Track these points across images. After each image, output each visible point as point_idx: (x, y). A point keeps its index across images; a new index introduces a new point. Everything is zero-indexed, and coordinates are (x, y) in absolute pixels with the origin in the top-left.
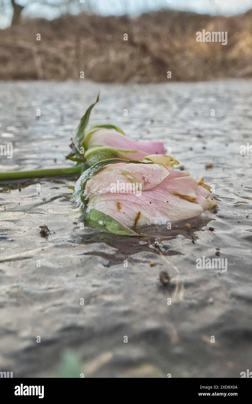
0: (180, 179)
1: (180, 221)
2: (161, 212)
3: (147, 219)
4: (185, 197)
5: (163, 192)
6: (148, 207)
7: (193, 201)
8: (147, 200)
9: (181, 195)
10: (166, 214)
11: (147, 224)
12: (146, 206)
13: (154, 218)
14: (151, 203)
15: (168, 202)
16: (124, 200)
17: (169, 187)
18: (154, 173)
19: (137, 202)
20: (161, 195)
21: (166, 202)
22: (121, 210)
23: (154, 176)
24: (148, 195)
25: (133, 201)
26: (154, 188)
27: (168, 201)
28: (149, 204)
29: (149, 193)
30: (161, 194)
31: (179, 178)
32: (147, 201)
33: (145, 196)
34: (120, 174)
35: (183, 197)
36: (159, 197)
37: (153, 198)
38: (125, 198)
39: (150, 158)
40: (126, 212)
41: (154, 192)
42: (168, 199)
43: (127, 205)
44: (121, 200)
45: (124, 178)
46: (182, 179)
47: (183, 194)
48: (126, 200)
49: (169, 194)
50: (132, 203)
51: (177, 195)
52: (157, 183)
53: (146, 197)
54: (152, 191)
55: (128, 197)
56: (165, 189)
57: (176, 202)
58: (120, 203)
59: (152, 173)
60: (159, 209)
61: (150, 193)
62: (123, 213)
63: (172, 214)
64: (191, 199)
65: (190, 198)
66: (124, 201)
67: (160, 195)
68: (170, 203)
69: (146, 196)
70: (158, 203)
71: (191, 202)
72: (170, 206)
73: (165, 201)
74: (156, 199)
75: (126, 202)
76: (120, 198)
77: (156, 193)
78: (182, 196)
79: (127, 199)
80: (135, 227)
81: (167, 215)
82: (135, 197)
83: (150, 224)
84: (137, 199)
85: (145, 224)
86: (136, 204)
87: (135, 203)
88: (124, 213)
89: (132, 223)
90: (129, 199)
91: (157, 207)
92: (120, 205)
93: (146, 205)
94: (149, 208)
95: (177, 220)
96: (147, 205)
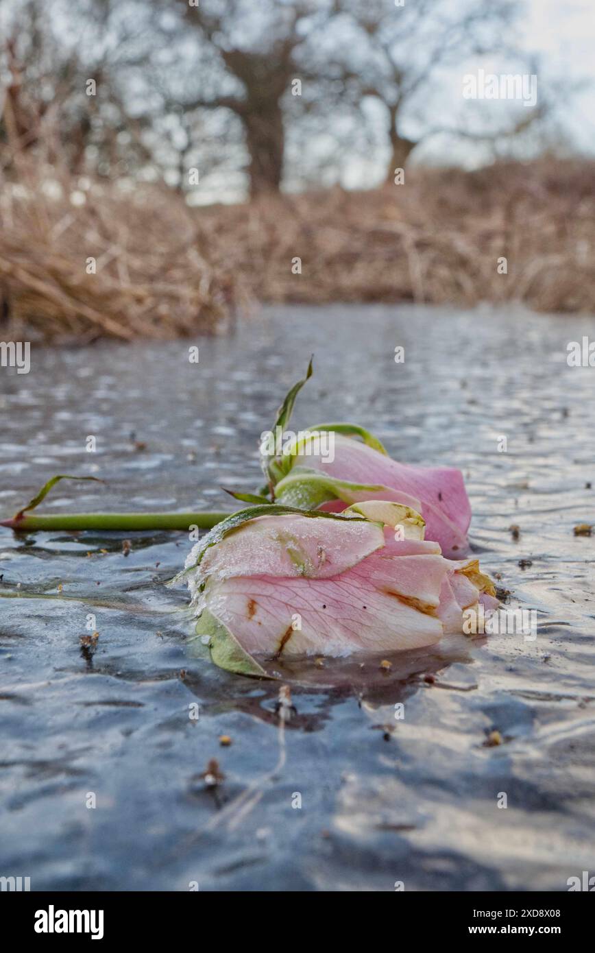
0: (409, 559)
1: (386, 654)
2: (346, 629)
3: (307, 641)
4: (411, 602)
5: (358, 586)
6: (316, 616)
7: (427, 610)
8: (317, 600)
9: (400, 596)
10: (353, 635)
11: (305, 653)
12: (312, 613)
13: (325, 641)
14: (324, 607)
15: (365, 607)
16: (267, 596)
17: (376, 575)
18: (348, 541)
19: (294, 603)
20: (353, 592)
21: (361, 608)
22: (255, 618)
23: (346, 549)
24: (322, 590)
25: (284, 598)
26: (339, 575)
27: (366, 605)
28: (322, 610)
29: (326, 586)
30: (353, 588)
31: (406, 557)
32: (316, 602)
33: (315, 590)
34: (275, 538)
35: (405, 600)
36: (347, 594)
37: (332, 596)
38: (269, 590)
39: (361, 509)
40: (264, 623)
41: (338, 583)
42: (367, 602)
43: (268, 608)
44: (260, 595)
45: (280, 548)
46: (413, 561)
47: (405, 593)
48: (269, 597)
49: (375, 590)
50: (283, 604)
51: (392, 594)
52: (346, 565)
53: (317, 593)
54: (332, 581)
55: (276, 590)
56: (366, 579)
57: (386, 610)
58: (256, 600)
59: (345, 541)
60: (340, 621)
61: (330, 585)
62: (258, 624)
63: (370, 636)
64: (422, 606)
65: (420, 604)
66: (265, 598)
67: (349, 591)
68: (371, 611)
69: (317, 591)
70: (342, 608)
71: (424, 612)
72: (369, 617)
73: (360, 605)
74: (338, 598)
75: (269, 601)
76: (258, 591)
77: (342, 585)
78: (404, 597)
79: (271, 594)
80: (279, 657)
81: (358, 636)
82: (291, 592)
83: (313, 654)
84: (295, 595)
85: (301, 652)
86: (289, 607)
87: (287, 604)
88: (260, 623)
89: (272, 648)
90: (276, 595)
91: (339, 617)
92: (256, 607)
93: (312, 609)
94: (318, 617)
95: (379, 650)
96: (315, 610)
